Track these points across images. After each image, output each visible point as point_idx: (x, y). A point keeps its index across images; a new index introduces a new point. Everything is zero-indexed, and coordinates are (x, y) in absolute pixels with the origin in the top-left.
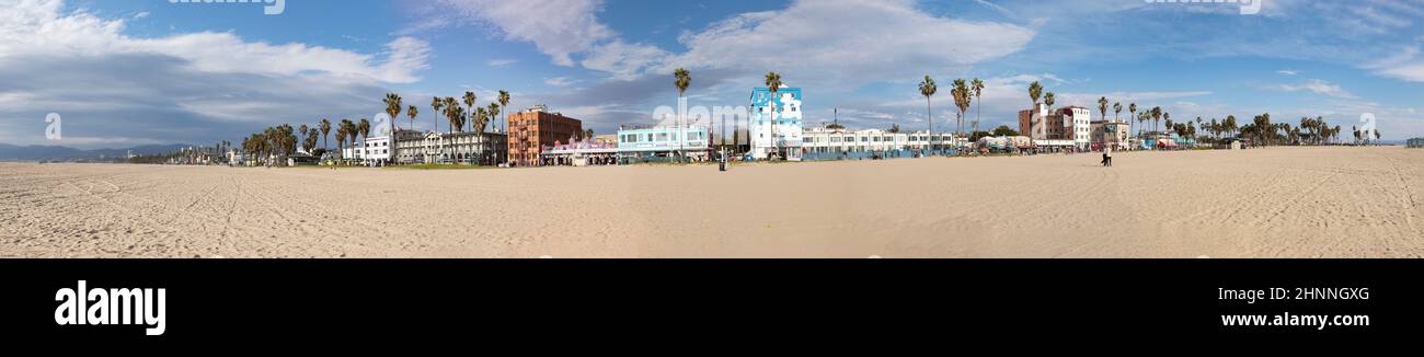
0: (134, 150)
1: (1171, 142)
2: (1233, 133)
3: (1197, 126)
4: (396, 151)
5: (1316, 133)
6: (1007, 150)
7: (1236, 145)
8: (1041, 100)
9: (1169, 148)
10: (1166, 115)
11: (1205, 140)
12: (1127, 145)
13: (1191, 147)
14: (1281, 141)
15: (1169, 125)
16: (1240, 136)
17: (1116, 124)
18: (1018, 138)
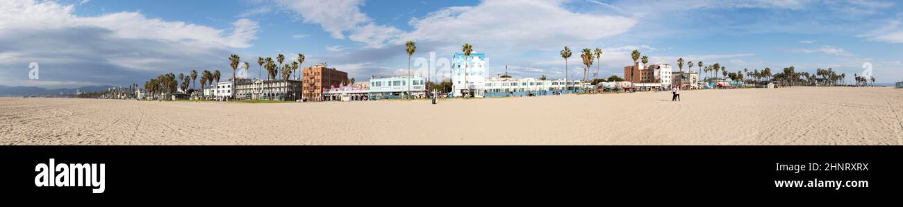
0: (81, 89)
1: (727, 84)
2: (769, 78)
3: (744, 74)
4: (235, 91)
5: (828, 78)
6: (616, 90)
7: (771, 85)
8: (639, 60)
9: (725, 87)
10: (723, 68)
11: (750, 82)
12: (696, 86)
13: (740, 87)
14: (803, 83)
15: (725, 74)
16: (773, 80)
17: (689, 74)
18: (623, 83)
